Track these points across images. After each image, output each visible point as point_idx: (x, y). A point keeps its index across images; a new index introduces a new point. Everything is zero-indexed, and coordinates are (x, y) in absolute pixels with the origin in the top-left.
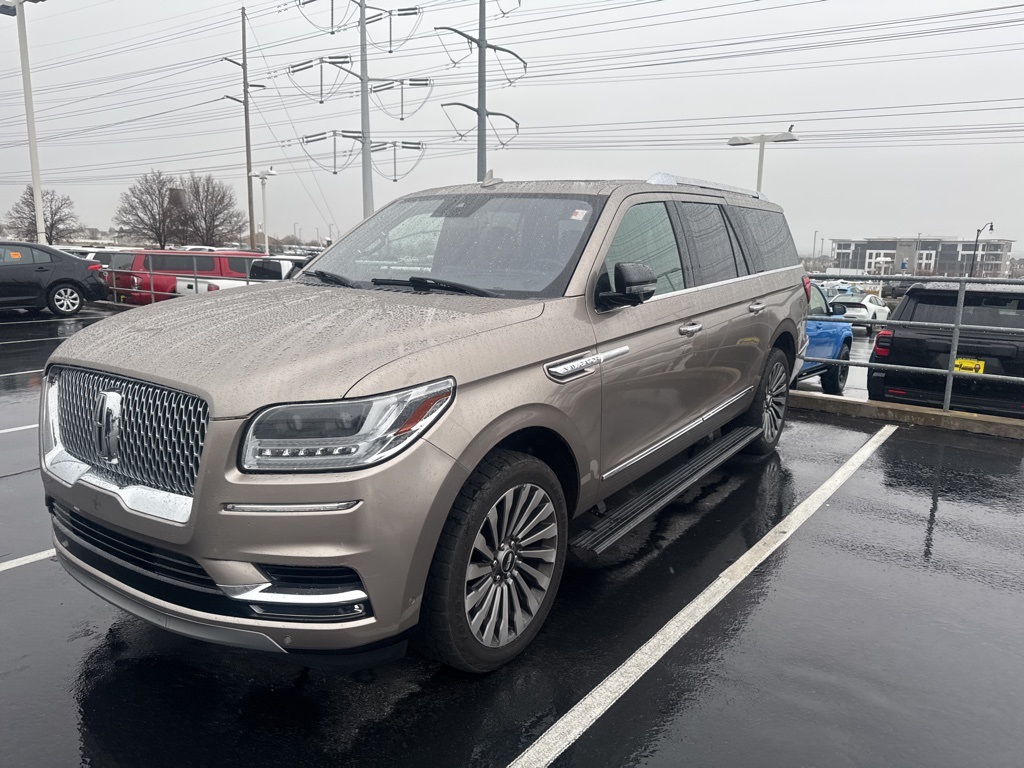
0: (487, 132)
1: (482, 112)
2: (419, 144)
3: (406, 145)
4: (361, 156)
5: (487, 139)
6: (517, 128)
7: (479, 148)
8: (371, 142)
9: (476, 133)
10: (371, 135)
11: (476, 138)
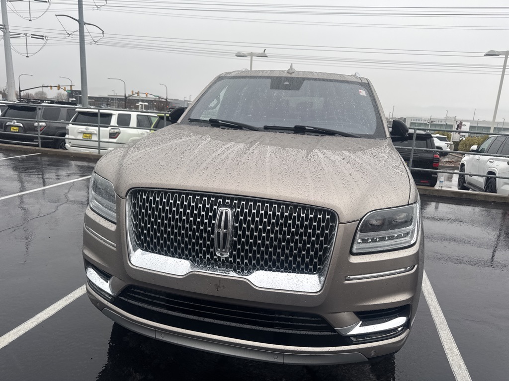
0: (85, 34)
1: (81, 22)
2: (43, 36)
3: (34, 36)
4: (3, 40)
5: (85, 37)
6: (103, 33)
7: (80, 42)
8: (10, 32)
9: (78, 33)
10: (10, 27)
11: (79, 37)
